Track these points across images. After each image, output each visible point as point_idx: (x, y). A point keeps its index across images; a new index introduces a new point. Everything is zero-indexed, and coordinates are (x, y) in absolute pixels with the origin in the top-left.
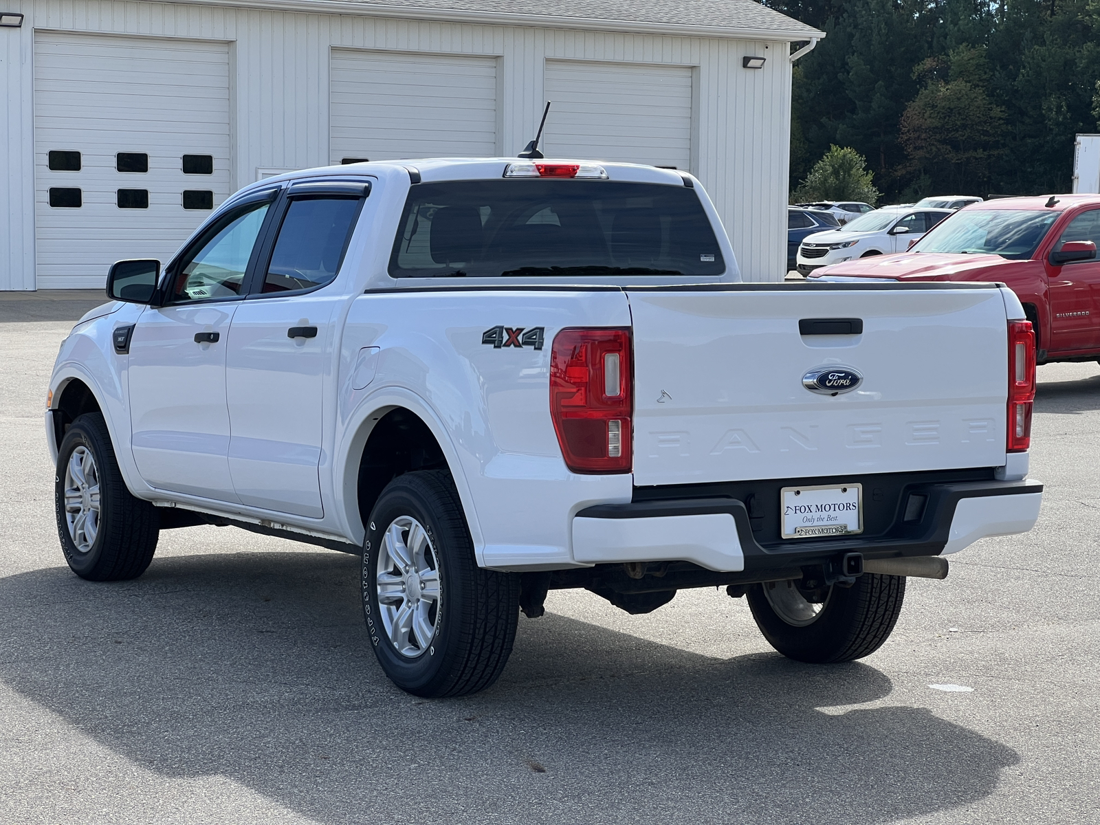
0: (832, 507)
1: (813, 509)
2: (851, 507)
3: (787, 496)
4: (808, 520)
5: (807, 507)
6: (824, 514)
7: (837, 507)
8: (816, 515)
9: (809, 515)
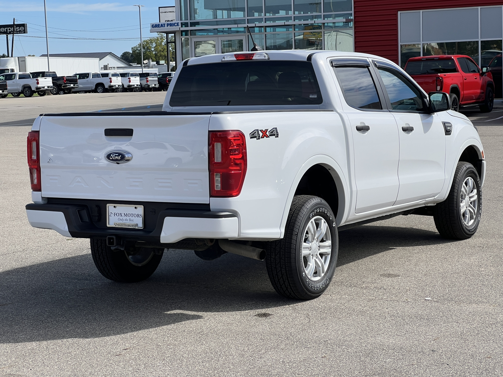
0: (131, 215)
1: (123, 215)
2: (140, 216)
3: (110, 208)
4: (121, 220)
5: (120, 214)
6: (128, 218)
7: (133, 215)
8: (125, 218)
9: (121, 218)
